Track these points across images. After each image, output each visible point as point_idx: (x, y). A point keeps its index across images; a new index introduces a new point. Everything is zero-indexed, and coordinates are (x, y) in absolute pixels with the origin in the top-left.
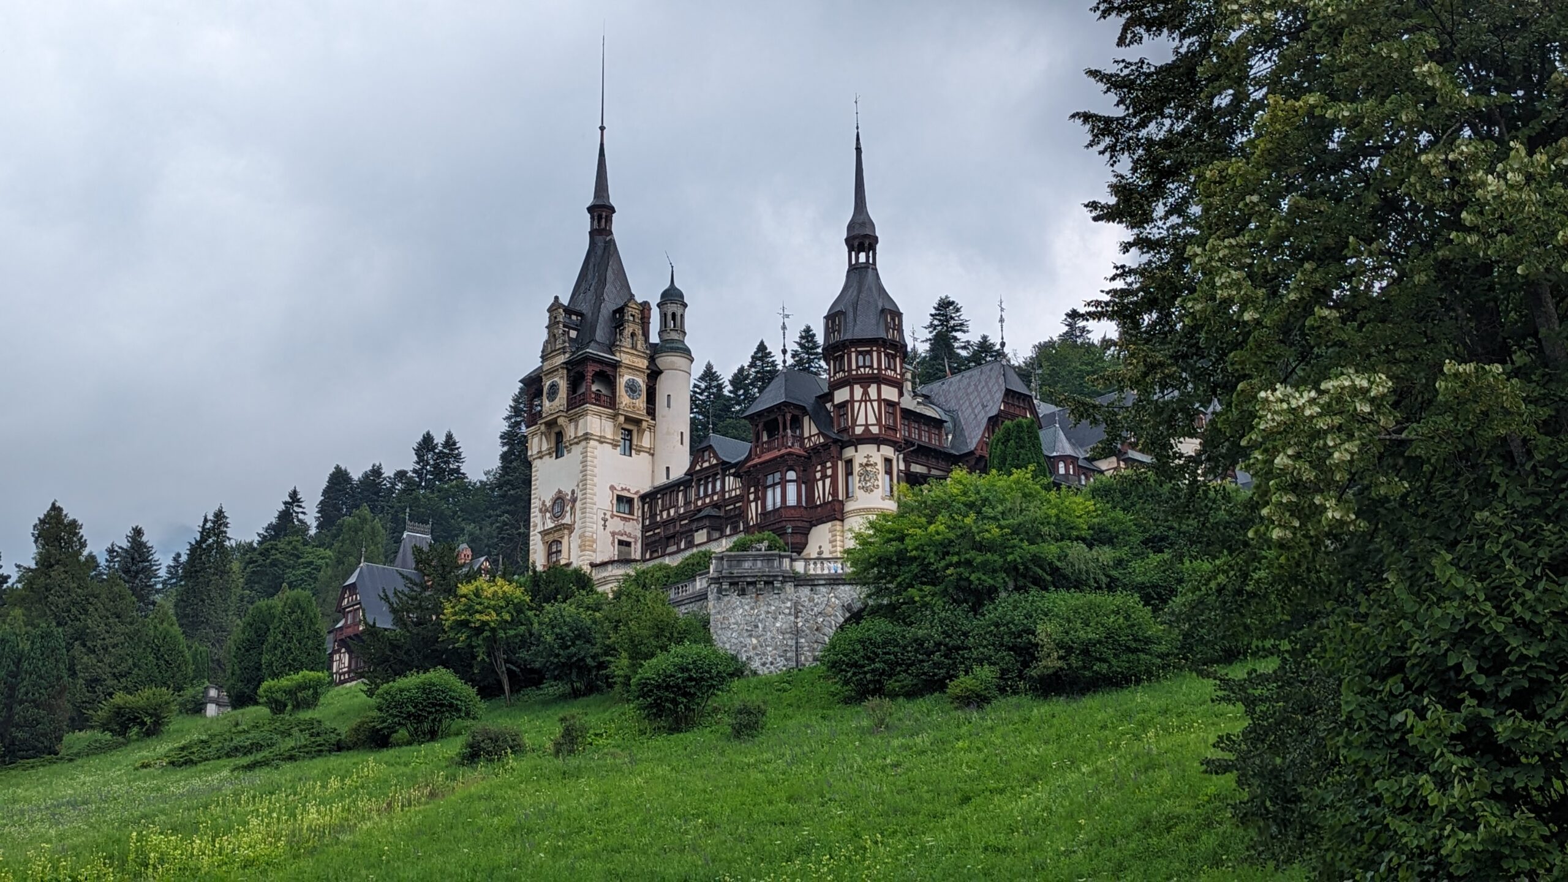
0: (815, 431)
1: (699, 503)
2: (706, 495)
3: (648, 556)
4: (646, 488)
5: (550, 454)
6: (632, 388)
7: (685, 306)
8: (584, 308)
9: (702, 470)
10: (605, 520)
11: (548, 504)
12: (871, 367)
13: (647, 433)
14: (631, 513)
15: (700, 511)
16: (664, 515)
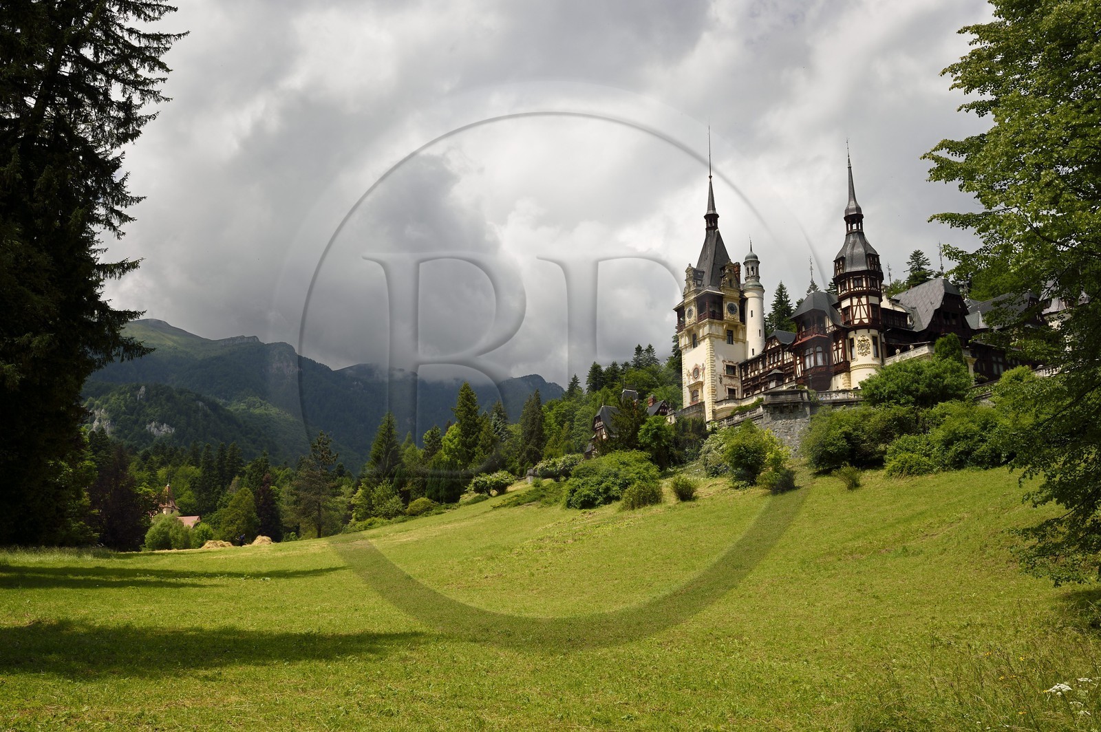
0: (831, 324)
1: (771, 367)
2: (774, 363)
3: (745, 397)
4: (741, 360)
5: (690, 346)
6: (731, 309)
7: (759, 262)
8: (705, 269)
9: (771, 349)
10: (721, 379)
11: (691, 371)
12: (862, 287)
13: (741, 332)
14: (734, 373)
15: (771, 371)
16: (752, 374)
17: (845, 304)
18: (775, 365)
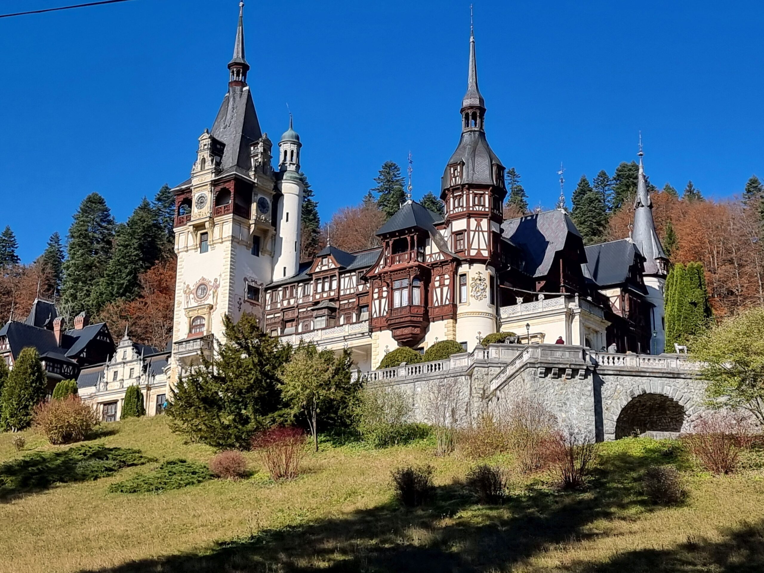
0: (436, 249)
4: (267, 281)
5: (195, 249)
6: (262, 206)
8: (225, 140)
9: (321, 272)
10: (240, 304)
11: (192, 288)
12: (484, 206)
14: (257, 299)
16: (285, 303)
17: (459, 225)
18: (325, 295)
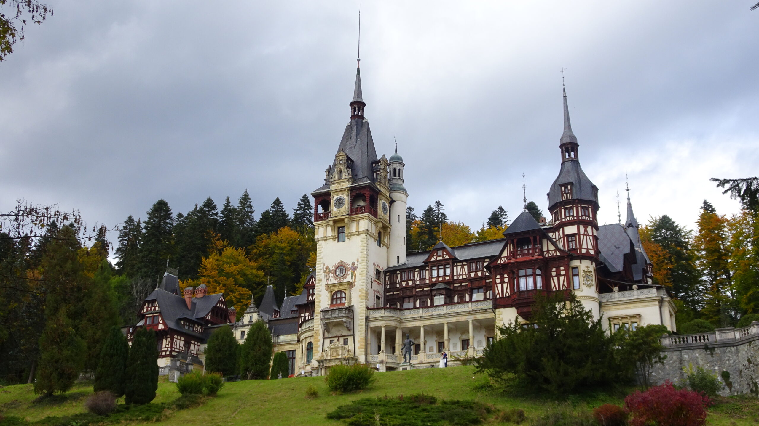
1: (433, 280)
4: (386, 267)
5: (333, 239)
6: (384, 208)
9: (436, 261)
10: (372, 283)
11: (331, 268)
12: (589, 216)
13: (387, 235)
14: (381, 280)
15: (435, 285)
17: (571, 230)
18: (440, 279)
